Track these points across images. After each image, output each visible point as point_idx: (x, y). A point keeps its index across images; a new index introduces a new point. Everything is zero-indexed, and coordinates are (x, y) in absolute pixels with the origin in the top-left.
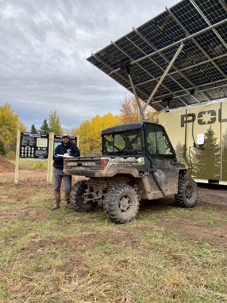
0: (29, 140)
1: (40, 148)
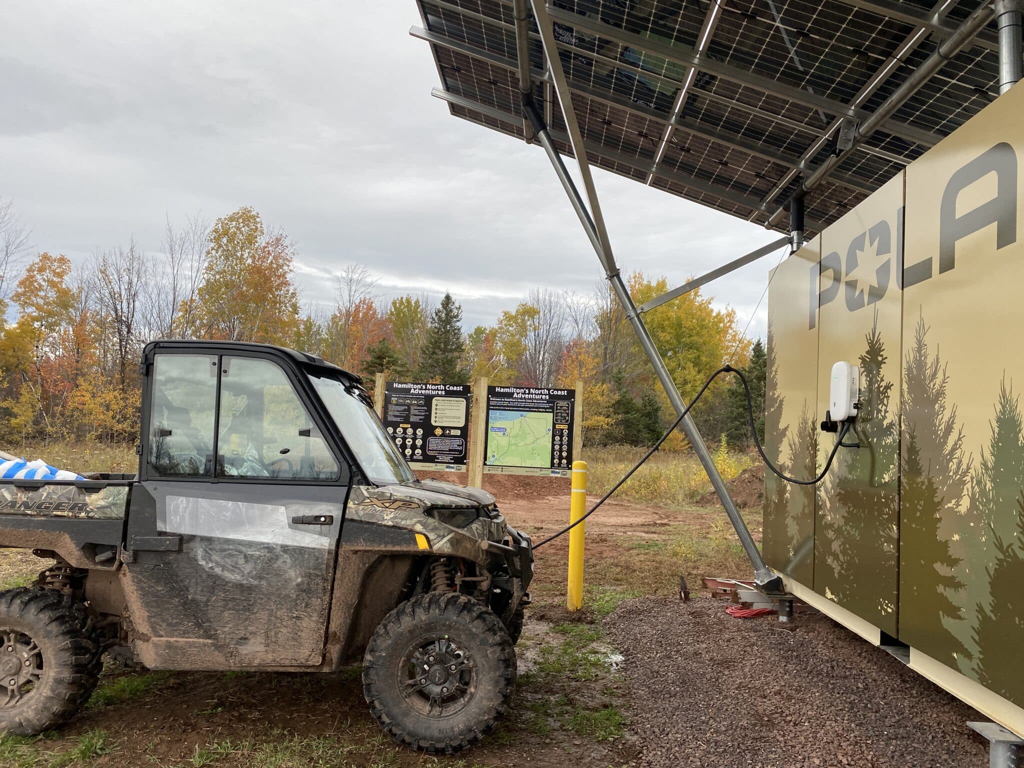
0: (409, 406)
1: (443, 428)
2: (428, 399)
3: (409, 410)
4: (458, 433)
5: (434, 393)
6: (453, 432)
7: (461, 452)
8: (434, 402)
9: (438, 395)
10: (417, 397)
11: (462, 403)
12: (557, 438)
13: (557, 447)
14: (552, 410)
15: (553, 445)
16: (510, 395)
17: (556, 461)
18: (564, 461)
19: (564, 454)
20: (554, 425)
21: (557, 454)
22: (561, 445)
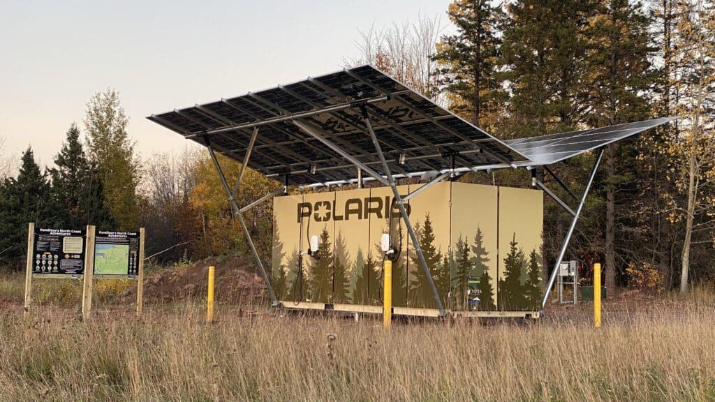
0: (49, 242)
1: (70, 254)
2: (61, 238)
3: (49, 244)
4: (79, 257)
5: (65, 234)
6: (76, 257)
7: (80, 267)
8: (64, 239)
9: (67, 236)
10: (54, 237)
11: (81, 240)
12: (131, 259)
13: (131, 263)
14: (129, 243)
15: (129, 262)
16: (107, 235)
17: (130, 271)
18: (135, 271)
19: (135, 267)
20: (130, 251)
21: (131, 267)
22: (133, 262)
